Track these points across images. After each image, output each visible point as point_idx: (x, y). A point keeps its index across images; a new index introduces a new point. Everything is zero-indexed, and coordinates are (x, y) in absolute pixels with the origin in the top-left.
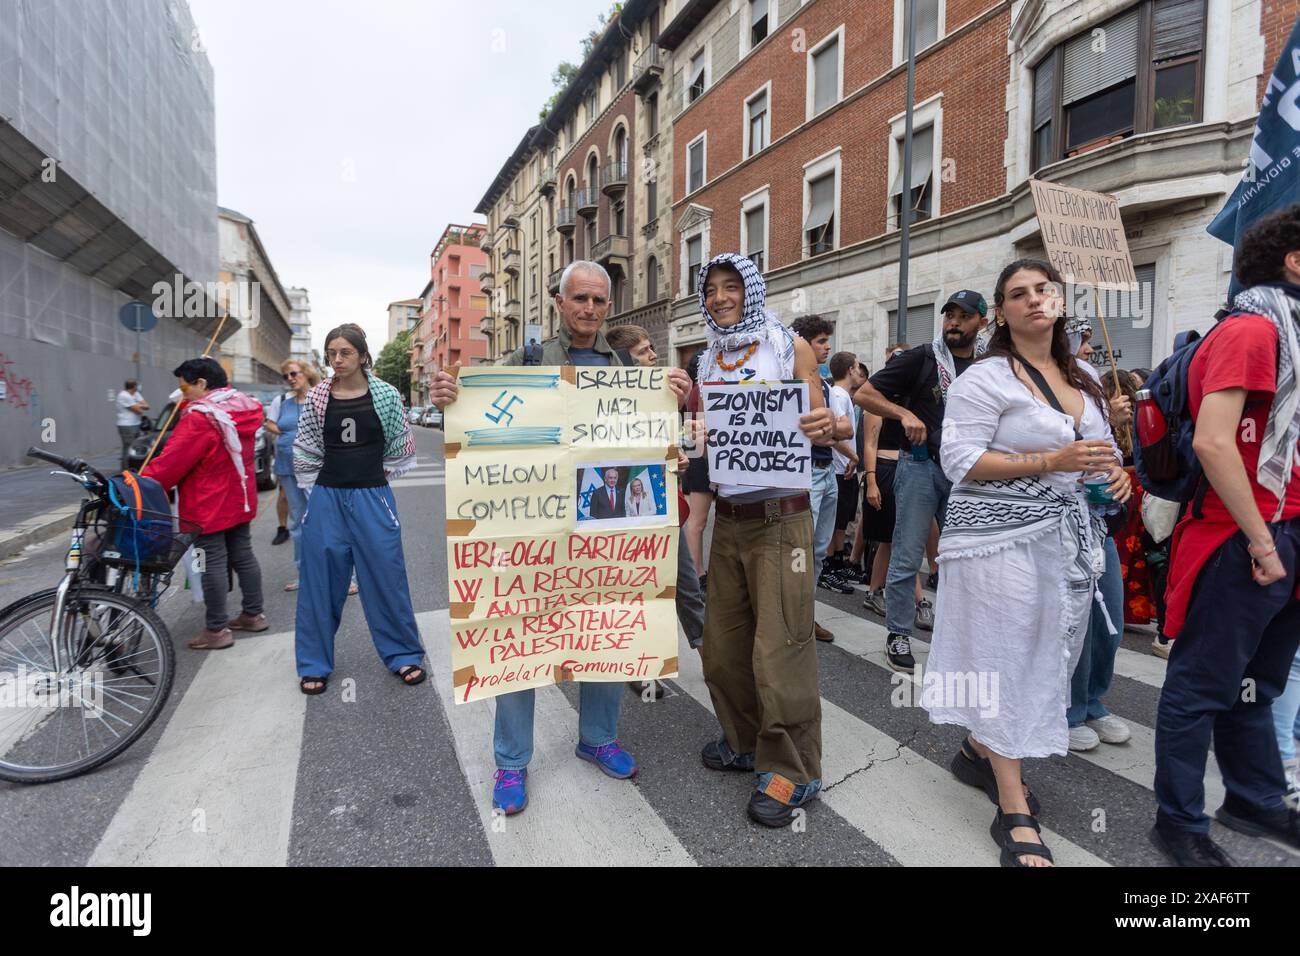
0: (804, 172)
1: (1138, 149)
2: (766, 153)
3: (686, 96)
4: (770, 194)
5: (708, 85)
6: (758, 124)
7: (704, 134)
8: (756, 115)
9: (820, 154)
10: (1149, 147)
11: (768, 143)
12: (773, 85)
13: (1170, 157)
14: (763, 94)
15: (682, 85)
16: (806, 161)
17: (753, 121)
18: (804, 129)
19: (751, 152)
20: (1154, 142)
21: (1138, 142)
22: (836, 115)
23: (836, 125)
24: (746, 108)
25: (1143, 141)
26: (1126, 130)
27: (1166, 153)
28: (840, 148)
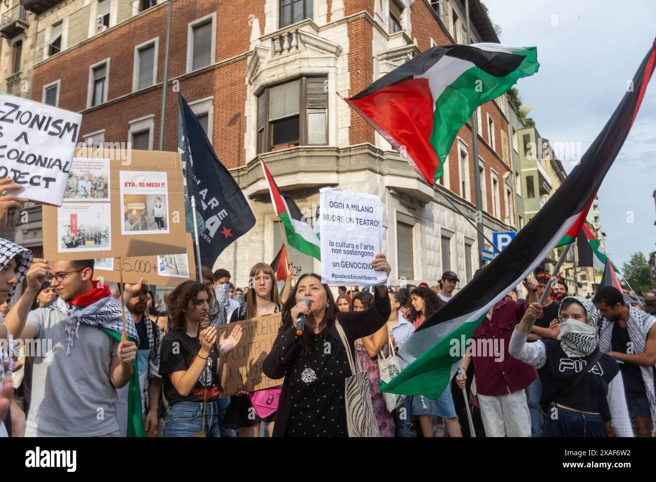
0: (129, 126)
1: (300, 154)
2: (104, 106)
3: (46, 50)
4: (105, 136)
5: (64, 47)
6: (99, 86)
7: (58, 82)
8: (99, 78)
9: (140, 117)
10: (305, 154)
11: (105, 101)
12: (111, 61)
13: (314, 160)
14: (103, 66)
15: (43, 41)
16: (131, 119)
17: (96, 82)
18: (131, 97)
19: (93, 103)
20: (307, 151)
21: (300, 150)
22: (151, 93)
23: (151, 100)
24: (91, 73)
25: (302, 150)
26: (296, 142)
27: (313, 158)
28: (153, 115)
